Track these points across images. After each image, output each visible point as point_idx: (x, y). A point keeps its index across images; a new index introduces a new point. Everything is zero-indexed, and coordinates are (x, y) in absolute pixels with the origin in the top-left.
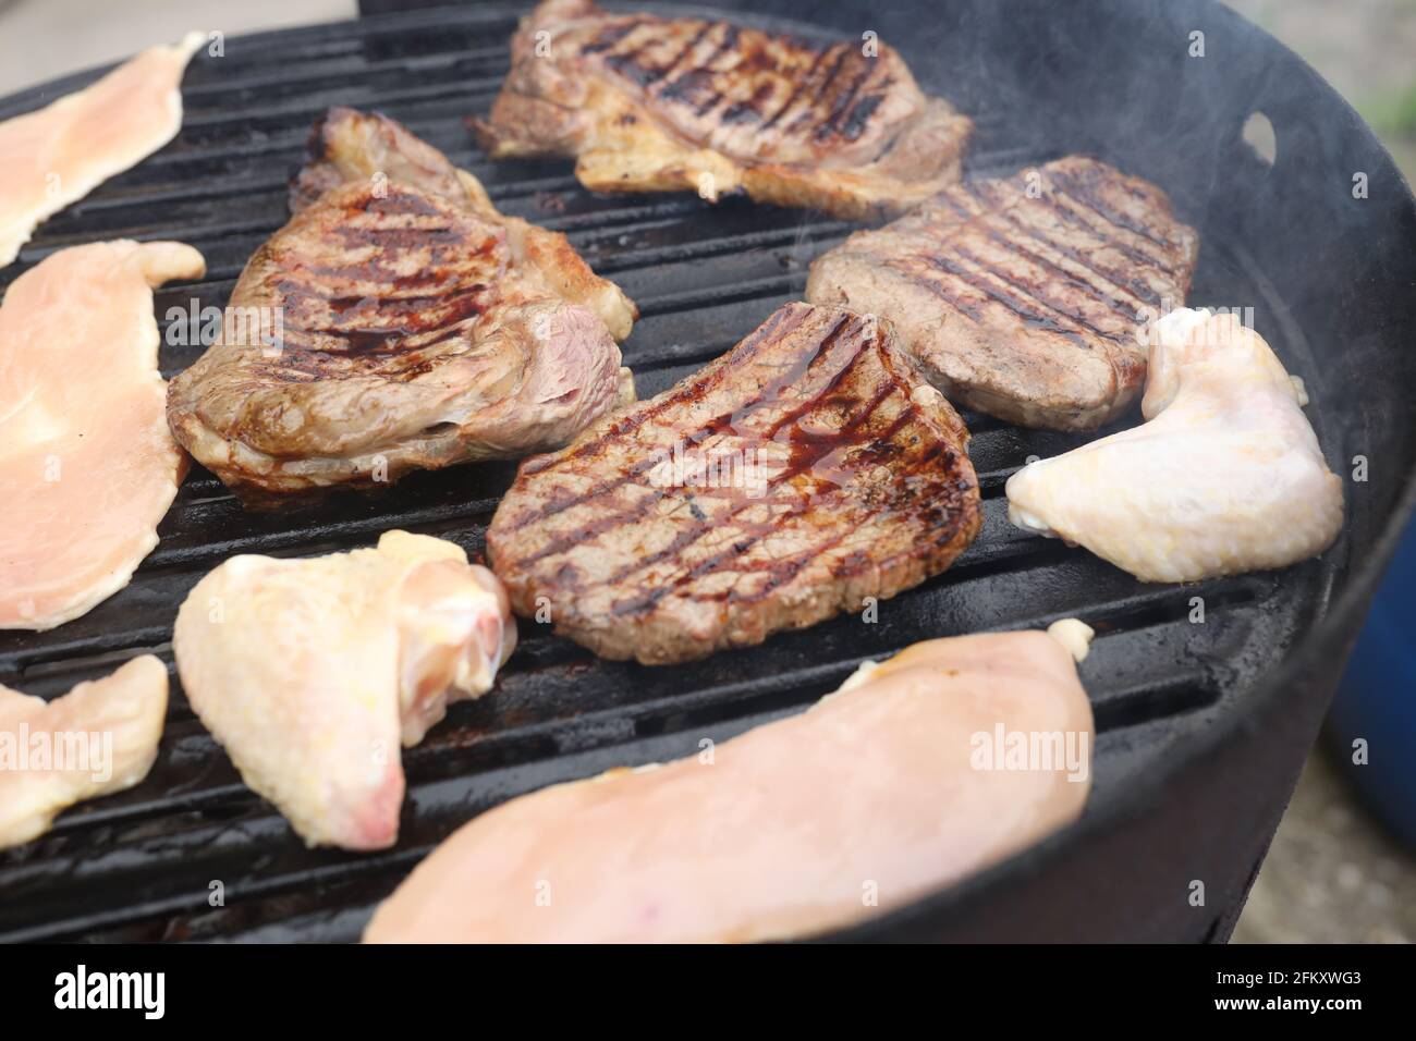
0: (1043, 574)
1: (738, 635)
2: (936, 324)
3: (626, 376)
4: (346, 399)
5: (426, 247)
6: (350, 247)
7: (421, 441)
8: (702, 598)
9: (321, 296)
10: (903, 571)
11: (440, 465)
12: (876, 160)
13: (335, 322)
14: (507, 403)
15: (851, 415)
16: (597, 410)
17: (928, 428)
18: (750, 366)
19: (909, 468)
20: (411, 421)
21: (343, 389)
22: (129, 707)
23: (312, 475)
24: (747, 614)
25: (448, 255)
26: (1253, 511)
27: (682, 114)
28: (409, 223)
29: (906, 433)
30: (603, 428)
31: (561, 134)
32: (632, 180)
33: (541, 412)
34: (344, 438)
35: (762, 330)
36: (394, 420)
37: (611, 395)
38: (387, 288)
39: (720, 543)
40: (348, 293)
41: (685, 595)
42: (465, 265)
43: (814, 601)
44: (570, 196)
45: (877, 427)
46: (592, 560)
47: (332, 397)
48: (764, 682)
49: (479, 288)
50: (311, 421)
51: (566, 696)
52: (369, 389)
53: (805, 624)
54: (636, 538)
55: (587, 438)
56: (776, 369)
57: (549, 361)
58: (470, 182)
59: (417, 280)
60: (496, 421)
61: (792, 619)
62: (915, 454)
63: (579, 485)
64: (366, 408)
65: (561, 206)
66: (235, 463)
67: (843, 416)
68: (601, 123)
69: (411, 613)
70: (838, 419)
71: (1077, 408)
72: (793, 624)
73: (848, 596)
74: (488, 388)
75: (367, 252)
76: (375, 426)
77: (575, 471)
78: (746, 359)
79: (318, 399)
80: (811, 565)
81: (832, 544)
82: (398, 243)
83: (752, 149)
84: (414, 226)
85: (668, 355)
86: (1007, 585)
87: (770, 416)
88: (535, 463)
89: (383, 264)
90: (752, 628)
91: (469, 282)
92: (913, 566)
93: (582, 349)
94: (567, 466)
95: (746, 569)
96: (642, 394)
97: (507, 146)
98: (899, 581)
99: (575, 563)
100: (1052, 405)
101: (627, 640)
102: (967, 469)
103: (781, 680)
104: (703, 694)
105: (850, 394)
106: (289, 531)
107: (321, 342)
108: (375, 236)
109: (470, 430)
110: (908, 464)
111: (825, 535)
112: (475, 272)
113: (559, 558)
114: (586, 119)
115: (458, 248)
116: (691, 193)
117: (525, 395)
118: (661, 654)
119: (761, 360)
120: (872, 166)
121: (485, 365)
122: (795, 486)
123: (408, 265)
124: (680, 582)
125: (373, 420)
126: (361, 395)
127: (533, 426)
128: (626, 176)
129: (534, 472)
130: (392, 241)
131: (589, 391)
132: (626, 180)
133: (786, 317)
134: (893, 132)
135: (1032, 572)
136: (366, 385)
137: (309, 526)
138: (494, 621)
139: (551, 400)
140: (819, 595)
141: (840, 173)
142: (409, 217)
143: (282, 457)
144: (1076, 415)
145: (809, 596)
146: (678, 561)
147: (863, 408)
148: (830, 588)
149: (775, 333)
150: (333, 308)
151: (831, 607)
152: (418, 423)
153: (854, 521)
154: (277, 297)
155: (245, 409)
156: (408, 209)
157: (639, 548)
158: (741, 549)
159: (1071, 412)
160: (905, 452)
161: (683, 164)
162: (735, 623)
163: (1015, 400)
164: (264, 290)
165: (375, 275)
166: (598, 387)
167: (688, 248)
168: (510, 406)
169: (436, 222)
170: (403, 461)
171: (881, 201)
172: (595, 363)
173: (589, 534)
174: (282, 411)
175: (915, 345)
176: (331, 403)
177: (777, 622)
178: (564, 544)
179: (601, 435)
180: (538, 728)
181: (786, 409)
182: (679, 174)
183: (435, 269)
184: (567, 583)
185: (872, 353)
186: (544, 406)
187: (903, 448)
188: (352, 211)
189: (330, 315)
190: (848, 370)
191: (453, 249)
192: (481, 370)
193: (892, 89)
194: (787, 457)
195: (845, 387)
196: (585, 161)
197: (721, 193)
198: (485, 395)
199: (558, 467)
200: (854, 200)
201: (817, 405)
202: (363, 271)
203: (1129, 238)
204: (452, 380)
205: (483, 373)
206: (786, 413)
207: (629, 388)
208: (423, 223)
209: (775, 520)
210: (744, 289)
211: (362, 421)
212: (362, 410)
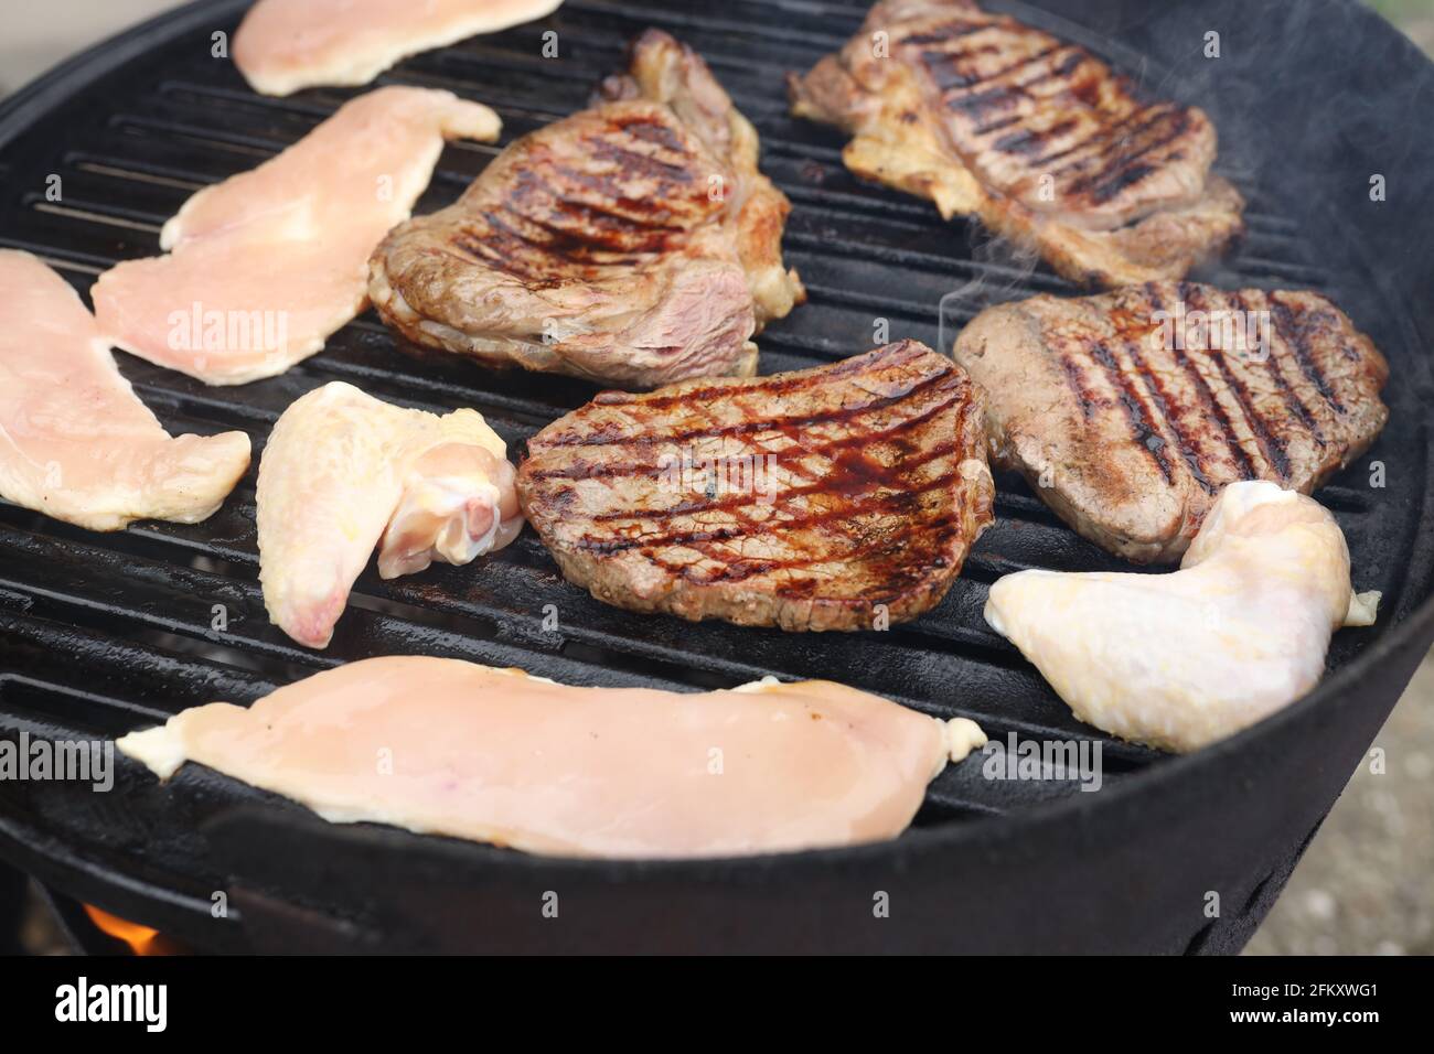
0: (989, 672)
1: (680, 607)
2: (1045, 408)
3: (750, 351)
4: (479, 287)
5: (658, 179)
6: (596, 157)
7: (525, 344)
8: (657, 563)
9: (552, 193)
10: (833, 613)
11: (535, 370)
12: (1113, 230)
13: (552, 218)
14: (607, 337)
15: (904, 459)
16: (696, 372)
17: (953, 499)
18: (843, 383)
19: (914, 528)
20: (520, 324)
21: (480, 279)
22: (204, 464)
23: (444, 340)
24: (690, 594)
25: (672, 191)
26: (1199, 700)
27: (962, 127)
28: (653, 153)
29: (934, 495)
30: (687, 389)
31: (846, 112)
32: (886, 176)
33: (631, 355)
34: (468, 319)
35: (872, 355)
36: (507, 319)
37: (720, 363)
38: (610, 203)
39: (708, 524)
40: (576, 197)
41: (648, 555)
42: (680, 205)
43: (752, 606)
44: (831, 170)
45: (916, 480)
46: (594, 496)
47: (470, 282)
48: (684, 654)
49: (679, 229)
50: (447, 296)
51: (527, 595)
52: (499, 286)
53: (740, 622)
54: (645, 491)
55: (668, 392)
56: (866, 394)
57: (667, 314)
58: (745, 131)
59: (636, 205)
60: (589, 349)
61: (729, 613)
62: (927, 517)
63: (631, 429)
64: (490, 299)
65: (819, 177)
66: (389, 307)
67: (896, 458)
68: (885, 111)
69: (414, 478)
70: (891, 458)
71: (1125, 536)
72: (731, 618)
73: (782, 614)
74: (598, 319)
75: (607, 166)
76: (492, 317)
77: (636, 416)
78: (844, 375)
79: (460, 280)
80: (766, 576)
81: (803, 563)
82: (637, 167)
83: (1011, 179)
84: (657, 157)
85: (816, 345)
86: (950, 667)
87: (835, 432)
88: (611, 396)
89: (616, 181)
90: (692, 605)
91: (677, 221)
92: (844, 613)
93: (705, 315)
94: (633, 409)
95: (714, 555)
96: (762, 370)
97: (803, 107)
98: (828, 620)
99: (578, 492)
100: (1102, 524)
101: (585, 572)
102: (958, 549)
103: (699, 660)
104: (629, 642)
105: (915, 441)
106: (418, 377)
107: (529, 231)
108: (623, 156)
109: (565, 349)
110: (915, 523)
111: (801, 555)
112: (686, 214)
113: (569, 482)
114: (873, 105)
115: (684, 188)
116: (932, 205)
117: (623, 336)
118: (607, 594)
119: (857, 381)
120: (1105, 234)
121: (604, 298)
122: (811, 502)
123: (637, 188)
124: (656, 543)
125: (491, 312)
126: (491, 288)
127: (621, 365)
128: (881, 170)
129: (602, 404)
130: (632, 163)
131: (691, 352)
132: (879, 175)
133: (898, 351)
134: (1146, 208)
135: (982, 666)
136: (499, 282)
137: (435, 379)
138: (486, 512)
139: (647, 348)
140: (759, 603)
141: (1069, 231)
142: (656, 147)
143: (424, 316)
144: (1125, 543)
145: (750, 601)
146: (664, 525)
147: (916, 456)
148: (771, 601)
149: (883, 362)
150: (558, 205)
151: (768, 618)
152: (524, 327)
153: (834, 555)
154: (513, 182)
155: (412, 268)
156: (658, 140)
157: (644, 499)
158: (722, 536)
159: (1120, 537)
160: (920, 512)
161: (935, 175)
162: (678, 595)
163: (1072, 505)
164: (507, 172)
165: (605, 189)
166: (705, 352)
167: (902, 254)
168: (609, 340)
169: (676, 159)
170: (507, 354)
171: (1097, 272)
172: (712, 328)
173: (606, 473)
174: (432, 279)
175: (1013, 419)
176: (468, 287)
177: (716, 610)
178: (584, 473)
179: (681, 394)
180: (488, 611)
181: (853, 432)
182: (926, 183)
183: (657, 200)
184: (559, 505)
185: (952, 413)
186: (638, 351)
187: (921, 507)
188: (614, 127)
189: (552, 211)
190: (925, 419)
191: (680, 188)
192: (599, 301)
193: (1173, 165)
194: (822, 474)
195: (914, 434)
196: (858, 144)
197: (956, 213)
198: (592, 323)
199: (625, 408)
200: (1071, 261)
201: (881, 438)
202: (596, 182)
203: (1308, 394)
204: (569, 302)
205: (598, 305)
206: (851, 436)
207: (750, 362)
208: (666, 157)
209: (772, 524)
210: (925, 310)
211: (483, 310)
212: (485, 301)
